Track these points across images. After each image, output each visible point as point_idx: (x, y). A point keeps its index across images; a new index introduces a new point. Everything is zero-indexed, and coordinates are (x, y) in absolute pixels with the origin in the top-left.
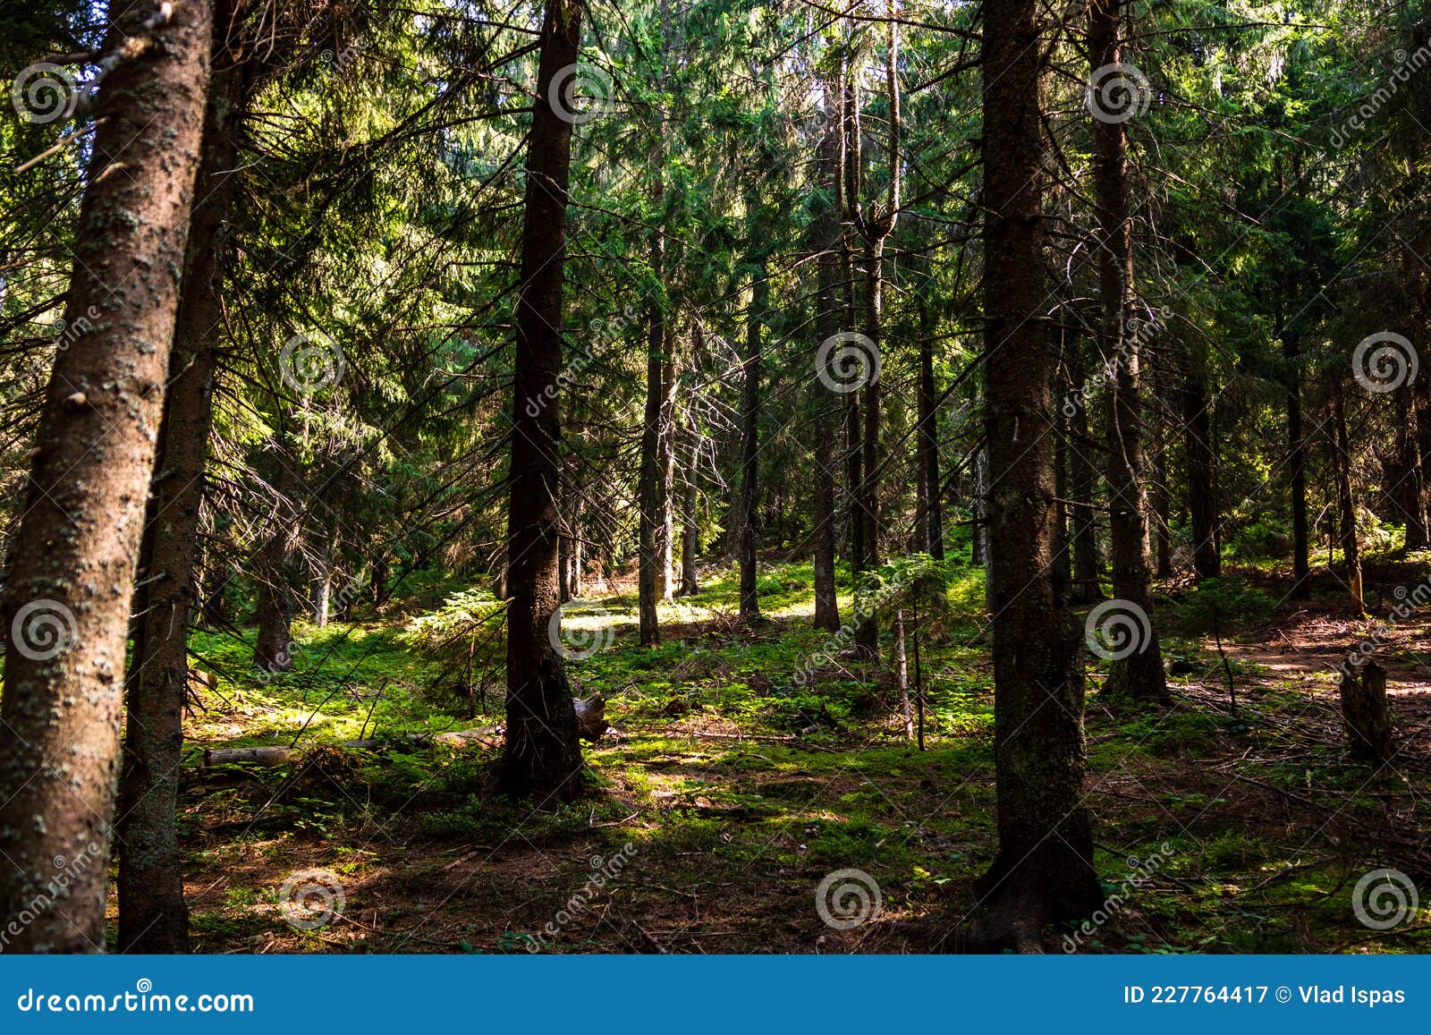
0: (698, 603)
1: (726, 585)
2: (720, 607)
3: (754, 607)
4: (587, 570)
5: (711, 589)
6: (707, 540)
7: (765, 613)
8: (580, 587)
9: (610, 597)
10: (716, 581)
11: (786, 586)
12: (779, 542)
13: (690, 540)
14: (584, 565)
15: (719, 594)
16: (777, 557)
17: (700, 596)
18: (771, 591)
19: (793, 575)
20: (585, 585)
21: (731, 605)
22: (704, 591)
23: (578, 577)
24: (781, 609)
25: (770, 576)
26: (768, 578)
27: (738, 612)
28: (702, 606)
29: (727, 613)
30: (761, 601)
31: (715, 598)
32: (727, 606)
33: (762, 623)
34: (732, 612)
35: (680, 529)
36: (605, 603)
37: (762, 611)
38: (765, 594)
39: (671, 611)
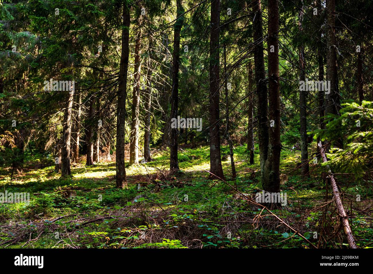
0: (150, 165)
1: (163, 158)
2: (160, 167)
3: (177, 167)
4: (103, 151)
5: (157, 159)
6: (156, 138)
7: (181, 169)
8: (99, 158)
9: (112, 163)
10: (159, 156)
11: (191, 158)
12: (186, 142)
13: (147, 138)
14: (100, 149)
15: (160, 161)
16: (186, 147)
17: (152, 162)
18: (184, 160)
19: (193, 153)
20: (101, 158)
21: (166, 166)
22: (153, 160)
23: (98, 154)
24: (189, 168)
25: (183, 153)
26: (182, 154)
27: (169, 169)
28: (152, 167)
29: (164, 170)
30: (180, 164)
31: (158, 163)
32: (164, 167)
33: (181, 174)
34: (166, 169)
35: (143, 133)
36: (109, 165)
37: (180, 169)
38: (181, 161)
39: (138, 169)
